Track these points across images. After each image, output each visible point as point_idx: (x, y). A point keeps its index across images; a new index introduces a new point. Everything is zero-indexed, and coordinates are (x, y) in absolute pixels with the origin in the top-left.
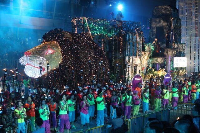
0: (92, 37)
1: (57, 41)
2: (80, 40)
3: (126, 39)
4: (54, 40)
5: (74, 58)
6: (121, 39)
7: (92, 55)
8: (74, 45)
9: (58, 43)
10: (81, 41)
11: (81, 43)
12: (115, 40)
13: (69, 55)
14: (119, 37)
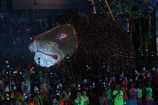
0: (113, 17)
2: (99, 22)
3: (156, 16)
4: (68, 23)
5: (91, 43)
6: (149, 18)
7: (113, 39)
8: (92, 27)
9: (73, 26)
10: (101, 23)
11: (100, 25)
12: (142, 19)
14: (146, 15)
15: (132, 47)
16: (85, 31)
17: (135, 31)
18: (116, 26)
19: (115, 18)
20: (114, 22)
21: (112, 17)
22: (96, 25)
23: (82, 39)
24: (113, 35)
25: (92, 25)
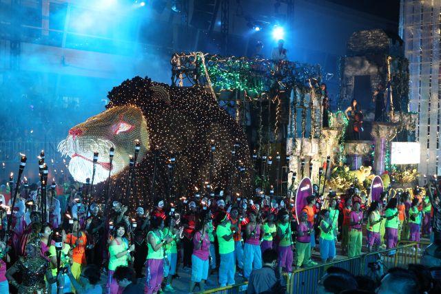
1: (138, 104)
3: (289, 100)
4: (132, 103)
6: (277, 101)
7: (213, 135)
9: (141, 108)
12: (265, 103)
13: (164, 134)
14: (272, 97)
15: (246, 148)
16: (164, 118)
17: (249, 123)
18: (218, 110)
19: (217, 96)
20: (215, 102)
21: (212, 95)
22: (183, 108)
23: (158, 134)
24: (213, 126)
25: (176, 108)
